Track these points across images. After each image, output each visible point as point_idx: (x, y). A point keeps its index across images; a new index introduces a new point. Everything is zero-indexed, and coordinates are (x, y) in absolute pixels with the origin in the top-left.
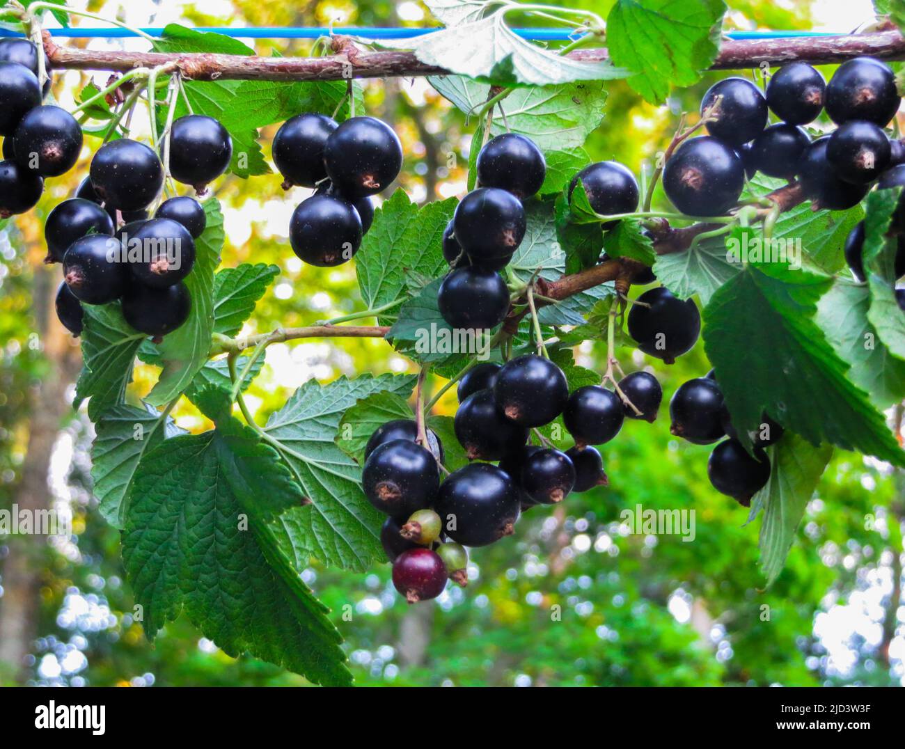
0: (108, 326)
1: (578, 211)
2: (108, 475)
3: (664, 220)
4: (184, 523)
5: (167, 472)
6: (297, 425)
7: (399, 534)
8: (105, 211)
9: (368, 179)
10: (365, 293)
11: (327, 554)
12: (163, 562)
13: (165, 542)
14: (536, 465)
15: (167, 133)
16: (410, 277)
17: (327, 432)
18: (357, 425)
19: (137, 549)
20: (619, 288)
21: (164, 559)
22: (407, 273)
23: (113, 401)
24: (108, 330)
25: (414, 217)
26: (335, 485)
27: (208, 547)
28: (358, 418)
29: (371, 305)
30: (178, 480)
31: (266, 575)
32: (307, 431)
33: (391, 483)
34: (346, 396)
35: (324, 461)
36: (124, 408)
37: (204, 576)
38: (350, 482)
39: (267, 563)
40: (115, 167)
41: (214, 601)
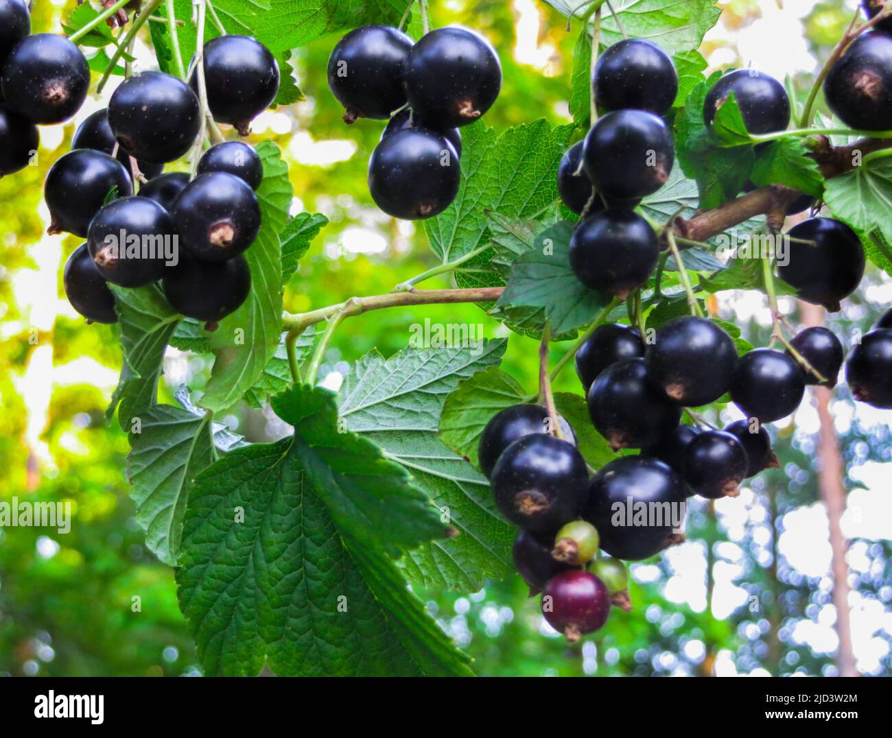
0: (140, 310)
1: (724, 131)
2: (151, 496)
3: (823, 137)
4: (262, 555)
5: (232, 491)
6: (367, 411)
7: (551, 556)
8: (117, 161)
9: (465, 106)
10: (436, 242)
11: (424, 572)
12: (234, 606)
13: (238, 579)
14: (701, 453)
15: (199, 60)
16: (493, 219)
17: (403, 417)
18: (461, 413)
19: (199, 590)
20: (773, 224)
21: (236, 600)
22: (488, 216)
23: (147, 403)
24: (141, 315)
25: (491, 146)
26: (427, 485)
27: (296, 584)
28: (461, 404)
29: (446, 257)
30: (249, 501)
31: (376, 616)
32: (380, 417)
33: (536, 493)
34: (419, 370)
35: (410, 456)
36: (160, 409)
37: (293, 621)
38: (446, 480)
39: (376, 601)
40: (144, 108)
41: (307, 651)
